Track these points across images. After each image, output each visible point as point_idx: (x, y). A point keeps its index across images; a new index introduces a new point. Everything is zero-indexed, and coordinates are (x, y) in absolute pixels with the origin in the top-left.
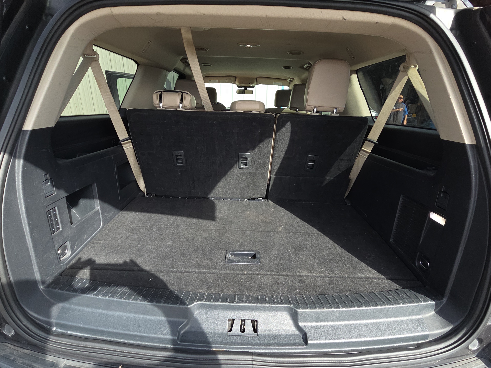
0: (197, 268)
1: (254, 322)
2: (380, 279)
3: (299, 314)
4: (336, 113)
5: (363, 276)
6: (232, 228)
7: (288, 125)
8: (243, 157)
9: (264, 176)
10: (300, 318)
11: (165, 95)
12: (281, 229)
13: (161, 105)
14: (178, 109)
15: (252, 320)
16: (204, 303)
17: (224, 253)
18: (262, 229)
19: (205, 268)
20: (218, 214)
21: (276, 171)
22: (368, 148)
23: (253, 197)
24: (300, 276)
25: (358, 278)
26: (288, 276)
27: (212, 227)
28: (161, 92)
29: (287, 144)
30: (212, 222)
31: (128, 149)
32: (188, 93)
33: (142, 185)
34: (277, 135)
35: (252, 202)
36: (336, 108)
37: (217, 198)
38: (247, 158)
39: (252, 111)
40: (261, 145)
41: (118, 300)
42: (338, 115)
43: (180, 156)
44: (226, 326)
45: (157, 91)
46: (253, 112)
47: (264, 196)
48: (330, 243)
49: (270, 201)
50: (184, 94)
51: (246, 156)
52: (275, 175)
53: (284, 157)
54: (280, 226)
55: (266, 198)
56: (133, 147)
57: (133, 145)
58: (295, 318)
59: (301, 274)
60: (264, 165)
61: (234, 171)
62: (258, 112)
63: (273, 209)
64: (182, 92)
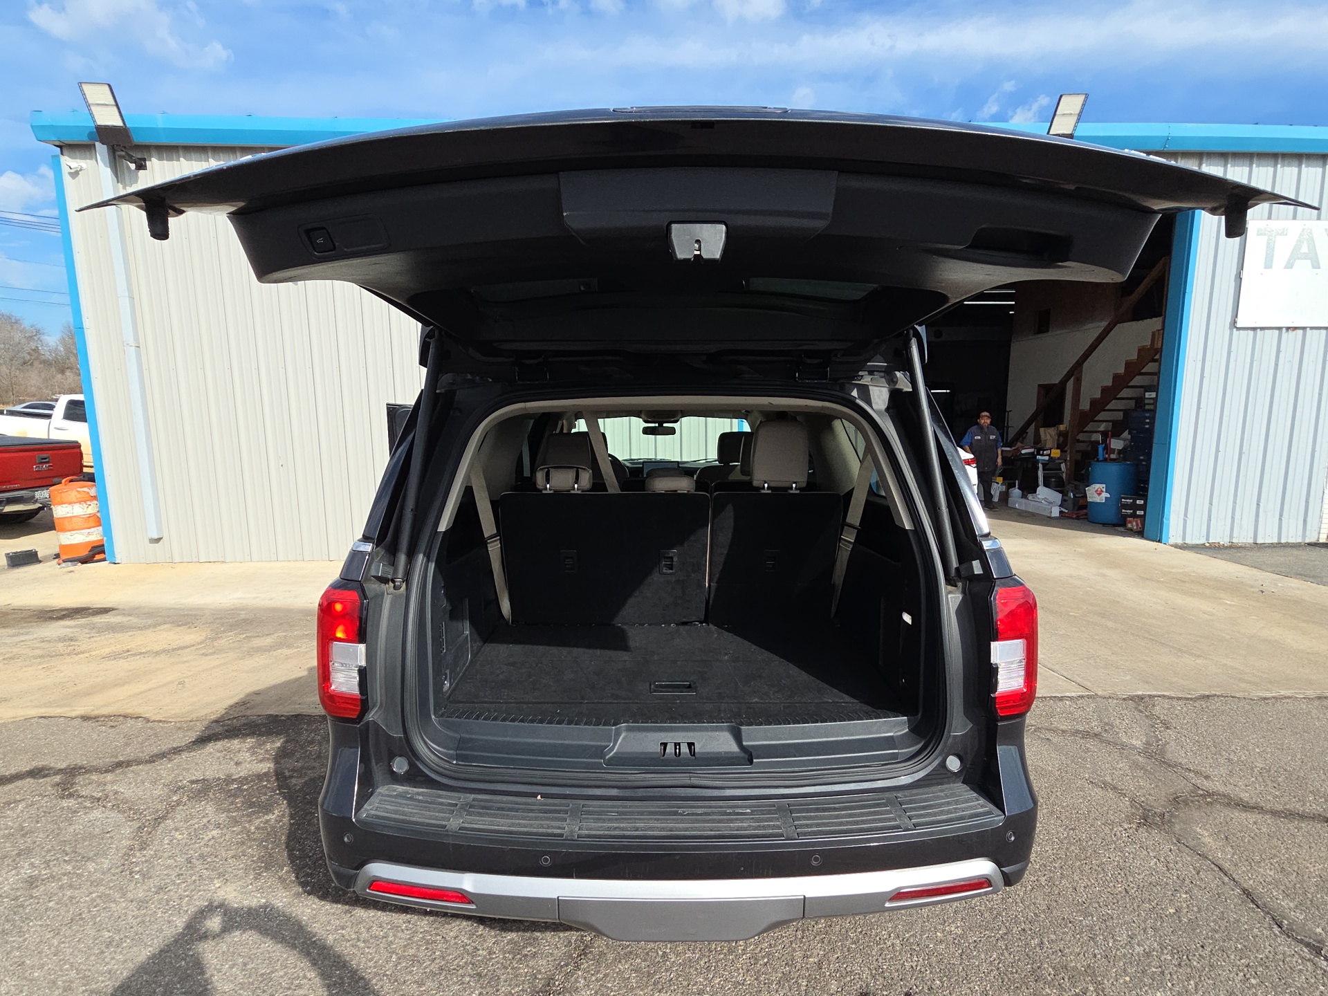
0: (614, 699)
1: (691, 745)
2: (853, 703)
3: (743, 731)
4: (796, 489)
5: (830, 701)
6: (656, 657)
7: (730, 508)
8: (666, 555)
9: (701, 585)
10: (744, 735)
11: (553, 473)
12: (726, 657)
13: (548, 486)
14: (572, 492)
15: (688, 743)
16: (631, 724)
17: (648, 684)
18: (699, 658)
19: (625, 699)
20: (632, 643)
21: (717, 576)
22: (849, 537)
23: (685, 620)
24: (748, 703)
25: (824, 703)
26: (732, 703)
27: (626, 658)
28: (547, 468)
29: (730, 536)
30: (625, 653)
31: (494, 549)
32: (584, 469)
33: (506, 607)
34: (715, 522)
35: (681, 628)
36: (794, 483)
37: (627, 624)
38: (672, 558)
39: (676, 491)
40: (692, 538)
41: (529, 724)
42: (798, 492)
43: (572, 558)
44: (659, 749)
45: (542, 467)
46: (679, 492)
47: (702, 617)
48: (794, 670)
49: (711, 626)
50: (580, 470)
51: (671, 555)
52: (716, 583)
53: (727, 554)
54: (726, 654)
55: (706, 621)
56: (501, 547)
57: (501, 545)
58: (738, 737)
59: (751, 701)
60: (699, 568)
61: (653, 579)
62: (686, 492)
63: (716, 635)
64: (577, 468)
